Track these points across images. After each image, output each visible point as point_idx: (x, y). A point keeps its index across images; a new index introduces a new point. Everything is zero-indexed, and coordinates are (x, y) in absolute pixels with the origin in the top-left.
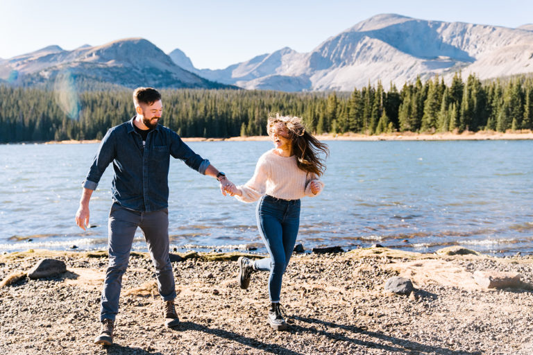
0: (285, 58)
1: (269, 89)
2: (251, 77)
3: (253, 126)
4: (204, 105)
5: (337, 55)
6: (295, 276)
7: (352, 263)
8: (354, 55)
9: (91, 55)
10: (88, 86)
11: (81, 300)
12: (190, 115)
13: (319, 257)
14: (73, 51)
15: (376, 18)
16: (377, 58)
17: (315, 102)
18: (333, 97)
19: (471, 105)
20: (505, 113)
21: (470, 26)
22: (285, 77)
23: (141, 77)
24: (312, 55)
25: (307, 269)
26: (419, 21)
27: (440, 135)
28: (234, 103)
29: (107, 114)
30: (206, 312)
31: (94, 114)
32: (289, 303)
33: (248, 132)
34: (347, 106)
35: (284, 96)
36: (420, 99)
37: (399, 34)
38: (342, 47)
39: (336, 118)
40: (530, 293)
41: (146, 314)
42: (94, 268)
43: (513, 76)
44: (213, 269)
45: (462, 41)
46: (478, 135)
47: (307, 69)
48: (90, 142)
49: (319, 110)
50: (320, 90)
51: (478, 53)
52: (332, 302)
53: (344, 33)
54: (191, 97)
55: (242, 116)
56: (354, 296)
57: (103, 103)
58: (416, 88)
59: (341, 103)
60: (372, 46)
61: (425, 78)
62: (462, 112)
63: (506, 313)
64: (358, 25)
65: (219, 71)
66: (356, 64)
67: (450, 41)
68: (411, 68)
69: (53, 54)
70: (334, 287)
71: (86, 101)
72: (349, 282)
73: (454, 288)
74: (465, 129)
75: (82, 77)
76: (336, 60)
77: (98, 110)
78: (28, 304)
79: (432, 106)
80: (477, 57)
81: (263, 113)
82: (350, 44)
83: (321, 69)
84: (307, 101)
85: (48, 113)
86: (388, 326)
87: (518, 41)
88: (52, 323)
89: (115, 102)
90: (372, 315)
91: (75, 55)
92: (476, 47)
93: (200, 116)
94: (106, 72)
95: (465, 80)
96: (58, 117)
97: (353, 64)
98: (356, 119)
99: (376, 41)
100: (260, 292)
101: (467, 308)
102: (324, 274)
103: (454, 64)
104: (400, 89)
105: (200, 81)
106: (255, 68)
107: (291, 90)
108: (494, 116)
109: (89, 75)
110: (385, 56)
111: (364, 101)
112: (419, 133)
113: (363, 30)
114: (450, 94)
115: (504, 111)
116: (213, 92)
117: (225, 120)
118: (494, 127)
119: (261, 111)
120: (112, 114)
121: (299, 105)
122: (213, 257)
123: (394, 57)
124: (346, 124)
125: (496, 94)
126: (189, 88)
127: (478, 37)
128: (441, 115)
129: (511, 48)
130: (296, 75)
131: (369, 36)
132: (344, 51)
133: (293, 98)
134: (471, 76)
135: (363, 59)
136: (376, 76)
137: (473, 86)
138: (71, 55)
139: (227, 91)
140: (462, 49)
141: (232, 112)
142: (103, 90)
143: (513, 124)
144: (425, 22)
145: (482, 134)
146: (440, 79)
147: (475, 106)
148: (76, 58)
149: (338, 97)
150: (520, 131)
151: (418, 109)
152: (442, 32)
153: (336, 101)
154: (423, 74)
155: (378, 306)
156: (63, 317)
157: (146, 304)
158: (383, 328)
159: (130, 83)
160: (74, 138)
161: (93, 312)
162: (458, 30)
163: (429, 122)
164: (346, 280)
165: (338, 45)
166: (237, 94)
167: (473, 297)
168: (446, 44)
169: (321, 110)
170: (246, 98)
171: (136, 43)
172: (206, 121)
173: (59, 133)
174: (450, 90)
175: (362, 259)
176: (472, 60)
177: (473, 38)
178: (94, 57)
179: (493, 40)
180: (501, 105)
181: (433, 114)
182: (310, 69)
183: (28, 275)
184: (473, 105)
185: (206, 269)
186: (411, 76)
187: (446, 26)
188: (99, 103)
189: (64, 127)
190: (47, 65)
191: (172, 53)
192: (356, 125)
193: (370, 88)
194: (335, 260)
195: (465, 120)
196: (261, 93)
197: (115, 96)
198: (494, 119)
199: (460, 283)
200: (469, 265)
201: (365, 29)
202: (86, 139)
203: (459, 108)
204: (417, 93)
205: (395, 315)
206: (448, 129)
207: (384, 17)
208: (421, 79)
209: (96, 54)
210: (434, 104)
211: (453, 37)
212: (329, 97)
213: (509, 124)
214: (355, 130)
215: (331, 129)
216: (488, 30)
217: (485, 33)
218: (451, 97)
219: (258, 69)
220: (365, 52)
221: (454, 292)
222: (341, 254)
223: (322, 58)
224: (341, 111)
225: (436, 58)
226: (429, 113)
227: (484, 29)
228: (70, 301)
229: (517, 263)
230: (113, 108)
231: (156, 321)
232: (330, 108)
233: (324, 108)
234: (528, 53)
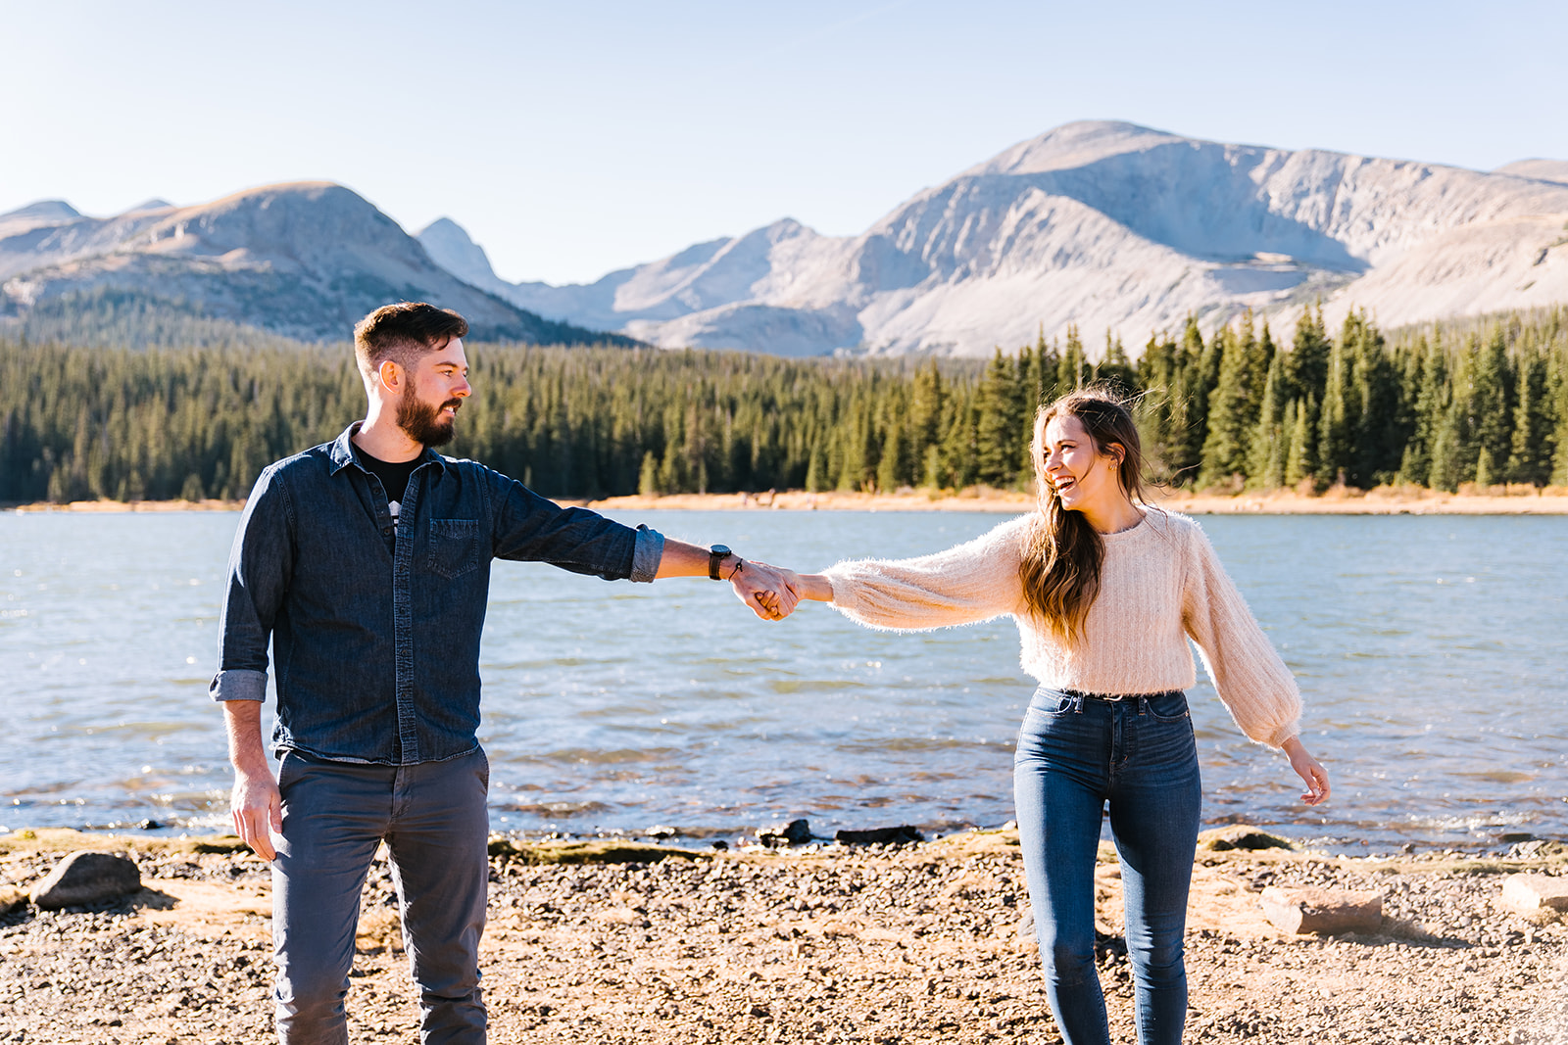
0: (781, 251)
1: (730, 348)
2: (677, 308)
3: (678, 462)
4: (526, 395)
5: (943, 245)
6: (781, 902)
7: (943, 870)
8: (997, 246)
9: (170, 233)
10: (160, 329)
11: (195, 961)
12: (482, 426)
13: (852, 853)
14: (114, 220)
15: (1067, 134)
16: (1068, 256)
17: (874, 389)
18: (931, 375)
19: (1352, 408)
20: (1455, 433)
21: (1353, 163)
22: (782, 310)
23: (326, 304)
24: (867, 245)
25: (816, 886)
26: (1197, 146)
27: (1259, 500)
28: (620, 391)
29: (219, 418)
30: (535, 990)
31: (175, 419)
32: (758, 970)
33: (663, 482)
34: (972, 405)
35: (777, 369)
36: (1197, 386)
37: (1135, 181)
38: (960, 220)
39: (936, 442)
40: (1403, 947)
41: (374, 995)
42: (218, 880)
43: (1484, 319)
44: (554, 885)
45: (1330, 209)
46: (1375, 501)
47: (850, 287)
48: (161, 506)
49: (885, 417)
50: (890, 353)
51: (1377, 245)
52: (873, 966)
53: (965, 178)
54: (486, 371)
55: (643, 431)
56: (936, 953)
57: (206, 385)
58: (1186, 352)
59: (954, 394)
60: (1053, 221)
61: (1216, 321)
62: (1325, 428)
63: (1326, 994)
64: (1008, 152)
65: (573, 289)
66: (1002, 272)
67: (1291, 206)
68: (1171, 288)
69: (49, 230)
70: (884, 931)
71: (152, 376)
72: (927, 917)
73: (1206, 934)
74: (1334, 479)
75: (138, 301)
76: (939, 259)
77: (191, 405)
78: (48, 971)
79: (1232, 408)
80: (1374, 260)
81: (712, 421)
82: (985, 211)
83: (893, 287)
84: (849, 385)
85: (28, 414)
86: (1013, 1023)
87: (1500, 209)
88: (122, 1017)
89: (244, 384)
90: (977, 997)
91: (119, 231)
92: (1371, 226)
93: (513, 430)
94: (217, 286)
95: (1334, 329)
96: (59, 429)
97: (993, 273)
98: (1001, 445)
99: (1063, 202)
100: (682, 942)
101: (1228, 981)
102: (861, 897)
103: (1304, 278)
104: (1134, 354)
105: (514, 319)
106: (688, 281)
107: (798, 352)
108: (1423, 441)
109: (163, 295)
110: (1093, 251)
111: (1024, 390)
112: (1193, 491)
113: (1023, 170)
114: (1288, 373)
115: (1454, 427)
116: (557, 355)
117: (592, 442)
118: (1421, 476)
119: (706, 414)
120: (234, 419)
121: (825, 399)
122: (554, 854)
123: (1121, 254)
124: (968, 461)
125: (1430, 374)
126: (479, 339)
127: (1377, 195)
128: (1261, 436)
129: (1479, 232)
130: (817, 305)
131: (1042, 188)
132: (964, 233)
133: (805, 375)
134: (1351, 317)
135: (1023, 258)
136: (1063, 312)
137: (1359, 349)
138: (105, 232)
139: (599, 352)
140: (1330, 233)
141: (612, 420)
142: (205, 343)
143: (1481, 468)
144: (1216, 149)
145: (1385, 495)
146: (1258, 324)
147: (1365, 411)
148: (123, 240)
149: (944, 376)
150: (1500, 488)
151: (1189, 416)
152: (1266, 178)
153: (937, 387)
154: (1207, 309)
155: (995, 976)
156: (150, 1001)
157: (372, 972)
158: (999, 1027)
159: (293, 322)
160: (110, 493)
161: (231, 991)
162: (1318, 173)
163: (1225, 458)
164: (921, 912)
165: (948, 214)
166: (631, 363)
167: (1250, 957)
168: (1278, 217)
169: (892, 416)
170: (657, 376)
171: (313, 197)
172: (532, 445)
173: (61, 478)
174: (1289, 360)
175: (973, 860)
176: (1358, 267)
177: (1361, 199)
178: (181, 239)
179: (1424, 205)
180: (1444, 408)
181: (1237, 434)
182: (859, 288)
183: (33, 899)
184: (1360, 408)
185: (534, 883)
186: (1173, 313)
187: (1280, 163)
188: (191, 386)
189: (79, 460)
190: (28, 261)
191: (428, 230)
192: (1000, 463)
193: (1043, 349)
194: (895, 862)
195: (1333, 453)
196: (707, 358)
197: (245, 363)
198: (1423, 452)
199: (1223, 921)
200: (1263, 877)
201: (1029, 167)
202: (147, 499)
203: (1315, 416)
204: (1188, 368)
205: (1037, 996)
206: (1283, 481)
207: (1090, 129)
208: (1200, 324)
209: (186, 231)
210: (1240, 402)
211: (1300, 194)
212: (917, 375)
213: (1469, 466)
214: (997, 480)
215: (922, 475)
216: (1408, 177)
217: (1397, 185)
218: (1292, 380)
219: (696, 286)
220: (1030, 237)
221: (1204, 944)
222: (915, 848)
223: (899, 253)
224: (953, 419)
225: (1249, 258)
226: (1224, 430)
227: (1397, 173)
228: (163, 965)
229: (1394, 872)
230: (236, 399)
231: (402, 1012)
232: (919, 410)
233: (901, 410)
234: (1529, 249)
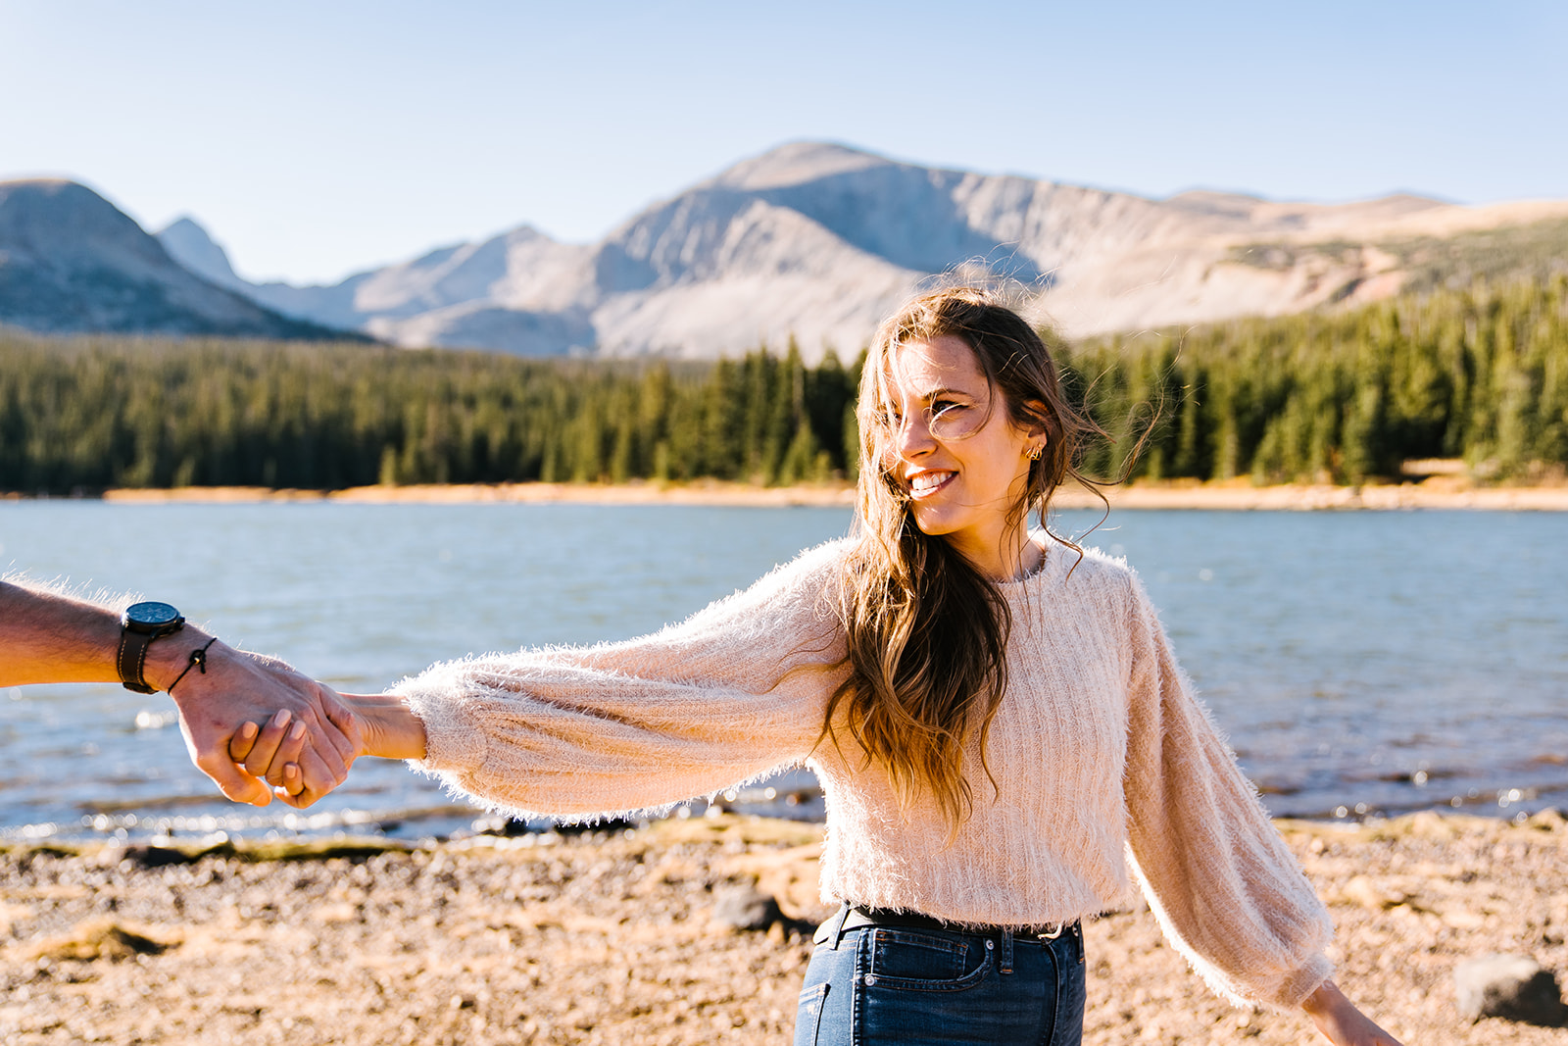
0: (519, 254)
1: (470, 346)
2: (416, 307)
3: (419, 457)
4: (269, 389)
5: (672, 252)
7: (649, 857)
8: (723, 255)
12: (224, 419)
13: (566, 844)
15: (786, 153)
16: (789, 266)
17: (607, 388)
18: (662, 374)
21: (1044, 187)
22: (520, 311)
23: (64, 297)
24: (600, 251)
26: (903, 167)
28: (362, 387)
33: (404, 472)
34: (699, 404)
35: (514, 366)
37: (850, 199)
38: (688, 230)
39: (666, 438)
43: (1155, 330)
45: (1023, 227)
47: (585, 289)
49: (618, 413)
50: (623, 353)
51: (1063, 261)
53: (694, 191)
54: (228, 366)
55: (384, 425)
59: (683, 394)
60: (775, 233)
65: (316, 288)
66: (728, 279)
67: (988, 225)
68: (882, 297)
76: (669, 265)
80: (1062, 274)
81: (452, 417)
83: (627, 289)
84: (584, 384)
87: (1171, 233)
92: (1060, 244)
93: (255, 421)
97: (719, 280)
98: (726, 440)
99: (786, 215)
104: (847, 358)
106: (431, 281)
107: (535, 350)
110: (811, 260)
111: (747, 389)
113: (748, 183)
116: (300, 352)
117: (334, 436)
119: (447, 410)
121: (560, 396)
123: (836, 264)
124: (695, 455)
125: (1109, 382)
126: (220, 335)
129: (1151, 251)
130: (553, 307)
131: (765, 202)
132: (692, 242)
133: (543, 374)
135: (747, 266)
136: (782, 319)
139: (342, 349)
140: (1021, 250)
141: (354, 415)
143: (1154, 465)
144: (920, 171)
149: (673, 377)
150: (1170, 482)
152: (967, 198)
153: (668, 386)
157: (86, 979)
162: (1014, 195)
165: (676, 225)
166: (371, 360)
168: (977, 232)
169: (625, 413)
170: (400, 372)
172: (274, 438)
176: (1052, 281)
177: (1052, 218)
179: (1106, 225)
182: (594, 291)
187: (980, 182)
192: (725, 457)
196: (448, 357)
201: (756, 181)
211: (997, 213)
212: (649, 376)
213: (1144, 465)
214: (723, 474)
215: (653, 468)
216: (1091, 202)
217: (1083, 208)
219: (438, 287)
220: (754, 249)
223: (631, 261)
227: (1081, 197)
232: (650, 407)
233: (634, 407)
234: (1194, 268)
